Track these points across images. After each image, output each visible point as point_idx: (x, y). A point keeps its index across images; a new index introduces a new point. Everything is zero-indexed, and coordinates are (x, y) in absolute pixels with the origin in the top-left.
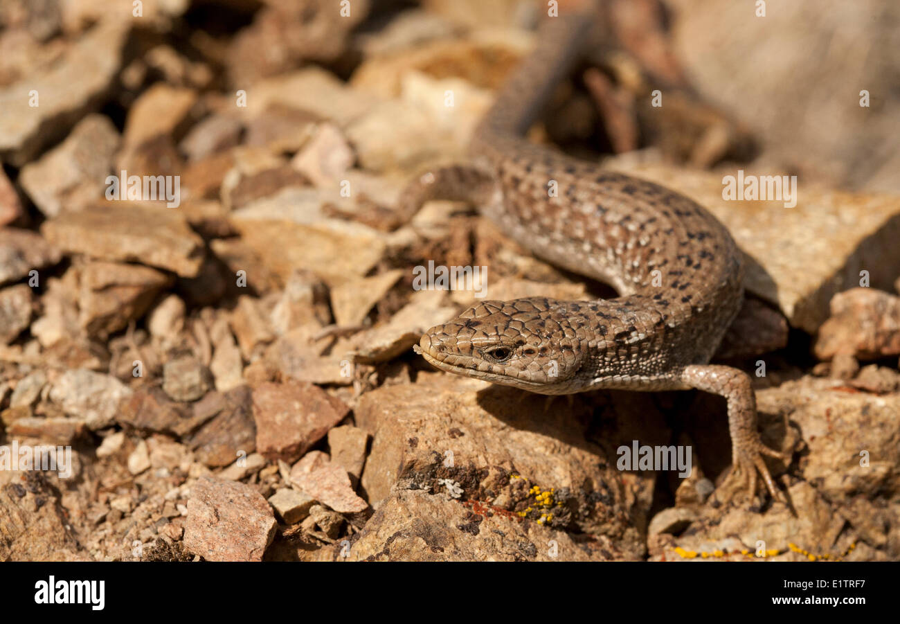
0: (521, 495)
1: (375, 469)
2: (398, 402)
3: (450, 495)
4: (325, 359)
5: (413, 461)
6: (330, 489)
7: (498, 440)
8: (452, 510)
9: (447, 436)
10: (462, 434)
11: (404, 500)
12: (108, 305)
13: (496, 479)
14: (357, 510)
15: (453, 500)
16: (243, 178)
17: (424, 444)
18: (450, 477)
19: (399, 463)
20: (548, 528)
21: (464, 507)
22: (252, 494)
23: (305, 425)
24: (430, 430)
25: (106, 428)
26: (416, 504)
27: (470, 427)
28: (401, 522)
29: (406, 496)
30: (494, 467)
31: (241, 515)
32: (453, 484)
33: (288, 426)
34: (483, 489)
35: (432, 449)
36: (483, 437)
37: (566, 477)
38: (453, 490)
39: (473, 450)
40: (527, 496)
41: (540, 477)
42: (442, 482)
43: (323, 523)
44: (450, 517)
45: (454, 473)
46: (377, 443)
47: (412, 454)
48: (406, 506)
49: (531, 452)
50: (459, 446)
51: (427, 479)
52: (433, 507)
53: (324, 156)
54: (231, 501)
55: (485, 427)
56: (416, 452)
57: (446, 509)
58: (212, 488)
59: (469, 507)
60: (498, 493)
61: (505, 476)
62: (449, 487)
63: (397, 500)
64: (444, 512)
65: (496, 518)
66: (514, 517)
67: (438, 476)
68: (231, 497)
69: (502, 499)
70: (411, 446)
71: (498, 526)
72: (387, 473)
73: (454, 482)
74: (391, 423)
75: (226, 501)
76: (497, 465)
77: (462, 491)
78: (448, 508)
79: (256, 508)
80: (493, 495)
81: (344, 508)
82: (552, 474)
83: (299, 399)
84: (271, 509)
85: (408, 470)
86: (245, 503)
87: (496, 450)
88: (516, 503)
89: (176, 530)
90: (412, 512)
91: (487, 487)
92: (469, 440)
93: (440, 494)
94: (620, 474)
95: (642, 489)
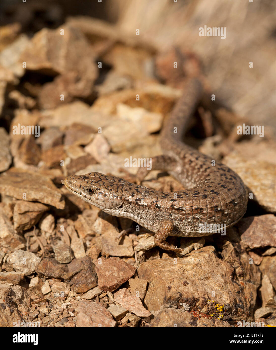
0: (212, 308)
1: (150, 297)
2: (159, 269)
3: (184, 309)
4: (121, 246)
5: (171, 296)
6: (134, 306)
7: (201, 284)
8: (186, 316)
9: (183, 285)
10: (188, 284)
11: (167, 312)
12: (26, 220)
13: (202, 302)
14: (147, 316)
15: (185, 311)
16: (72, 160)
17: (174, 288)
18: (185, 302)
19: (164, 297)
20: (221, 321)
21: (190, 314)
22: (103, 309)
23: (119, 277)
24: (176, 283)
25: (31, 275)
26: (172, 314)
27: (190, 280)
28: (167, 322)
29: (168, 311)
30: (201, 297)
31: (101, 320)
32: (186, 305)
33: (112, 277)
34: (197, 306)
35: (178, 291)
36: (195, 284)
37: (228, 299)
38: (186, 307)
39: (193, 291)
40: (214, 308)
41: (218, 300)
42: (181, 304)
43: (133, 321)
44: (185, 319)
45: (186, 301)
46: (151, 285)
47: (170, 293)
48: (168, 315)
49: (213, 289)
50: (187, 289)
51: (176, 303)
52: (179, 315)
53: (99, 147)
54: (96, 313)
55: (196, 280)
56: (171, 292)
57: (183, 315)
58: (86, 307)
59: (192, 314)
60: (203, 308)
61: (206, 301)
62: (184, 306)
63: (165, 313)
64: (183, 317)
65: (202, 318)
66: (209, 317)
67: (180, 302)
68: (95, 311)
69: (204, 310)
70: (169, 290)
71: (204, 322)
72: (157, 300)
73: (186, 304)
74: (158, 279)
75: (94, 313)
76: (202, 296)
77: (189, 308)
78: (184, 315)
79: (106, 316)
80: (201, 309)
81: (141, 315)
82: (222, 298)
83: (115, 266)
84: (111, 316)
85: (168, 300)
86: (101, 313)
87: (201, 290)
88: (209, 311)
89: (72, 324)
90: (172, 318)
91: (199, 306)
92: (191, 286)
93: (181, 309)
94: (244, 294)
95: (252, 300)
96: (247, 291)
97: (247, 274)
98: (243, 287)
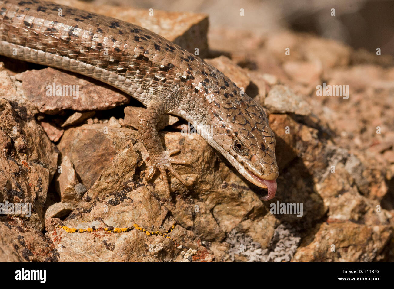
94: (28, 180)
95: (41, 190)
96: (33, 175)
97: (33, 150)
98: (27, 169)
